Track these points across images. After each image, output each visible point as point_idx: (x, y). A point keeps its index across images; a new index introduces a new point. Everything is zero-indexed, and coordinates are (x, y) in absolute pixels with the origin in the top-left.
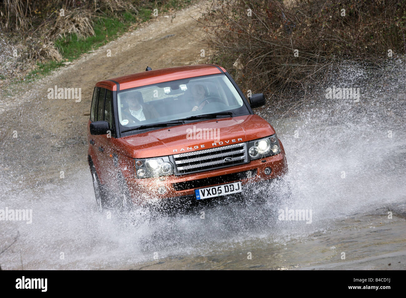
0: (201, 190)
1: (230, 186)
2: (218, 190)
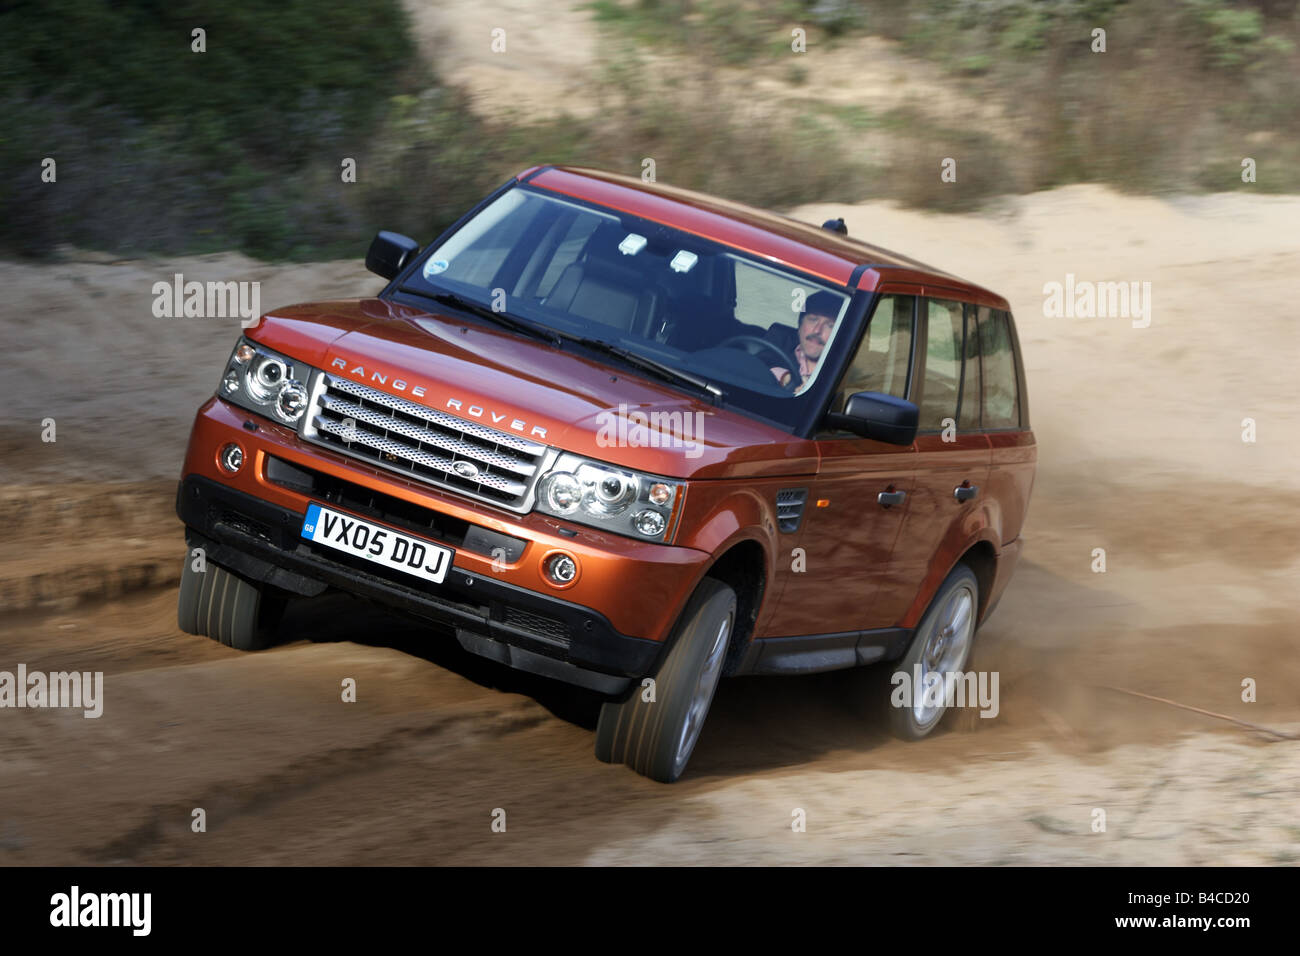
0: (327, 515)
1: (416, 546)
2: (374, 541)
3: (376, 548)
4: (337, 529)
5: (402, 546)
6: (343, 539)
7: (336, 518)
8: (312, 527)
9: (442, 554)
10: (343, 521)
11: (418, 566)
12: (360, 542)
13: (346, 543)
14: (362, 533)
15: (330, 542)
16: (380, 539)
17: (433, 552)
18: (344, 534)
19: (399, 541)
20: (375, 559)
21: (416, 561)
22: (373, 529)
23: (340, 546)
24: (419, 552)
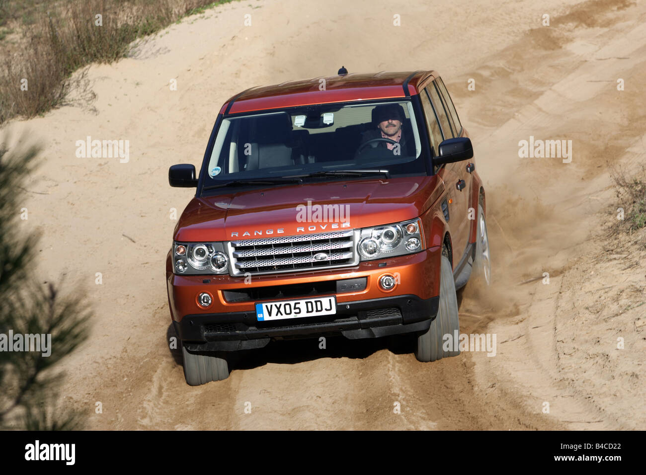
0: (267, 306)
1: (316, 302)
2: (295, 308)
3: (297, 311)
4: (275, 310)
5: (309, 305)
6: (279, 313)
7: (271, 306)
8: (261, 315)
10: (276, 305)
11: (321, 310)
12: (288, 311)
13: (282, 314)
14: (288, 307)
15: (274, 317)
16: (297, 306)
17: (325, 301)
18: (279, 311)
19: (307, 303)
20: (299, 316)
21: (319, 308)
22: (292, 303)
23: (280, 317)
24: (319, 304)
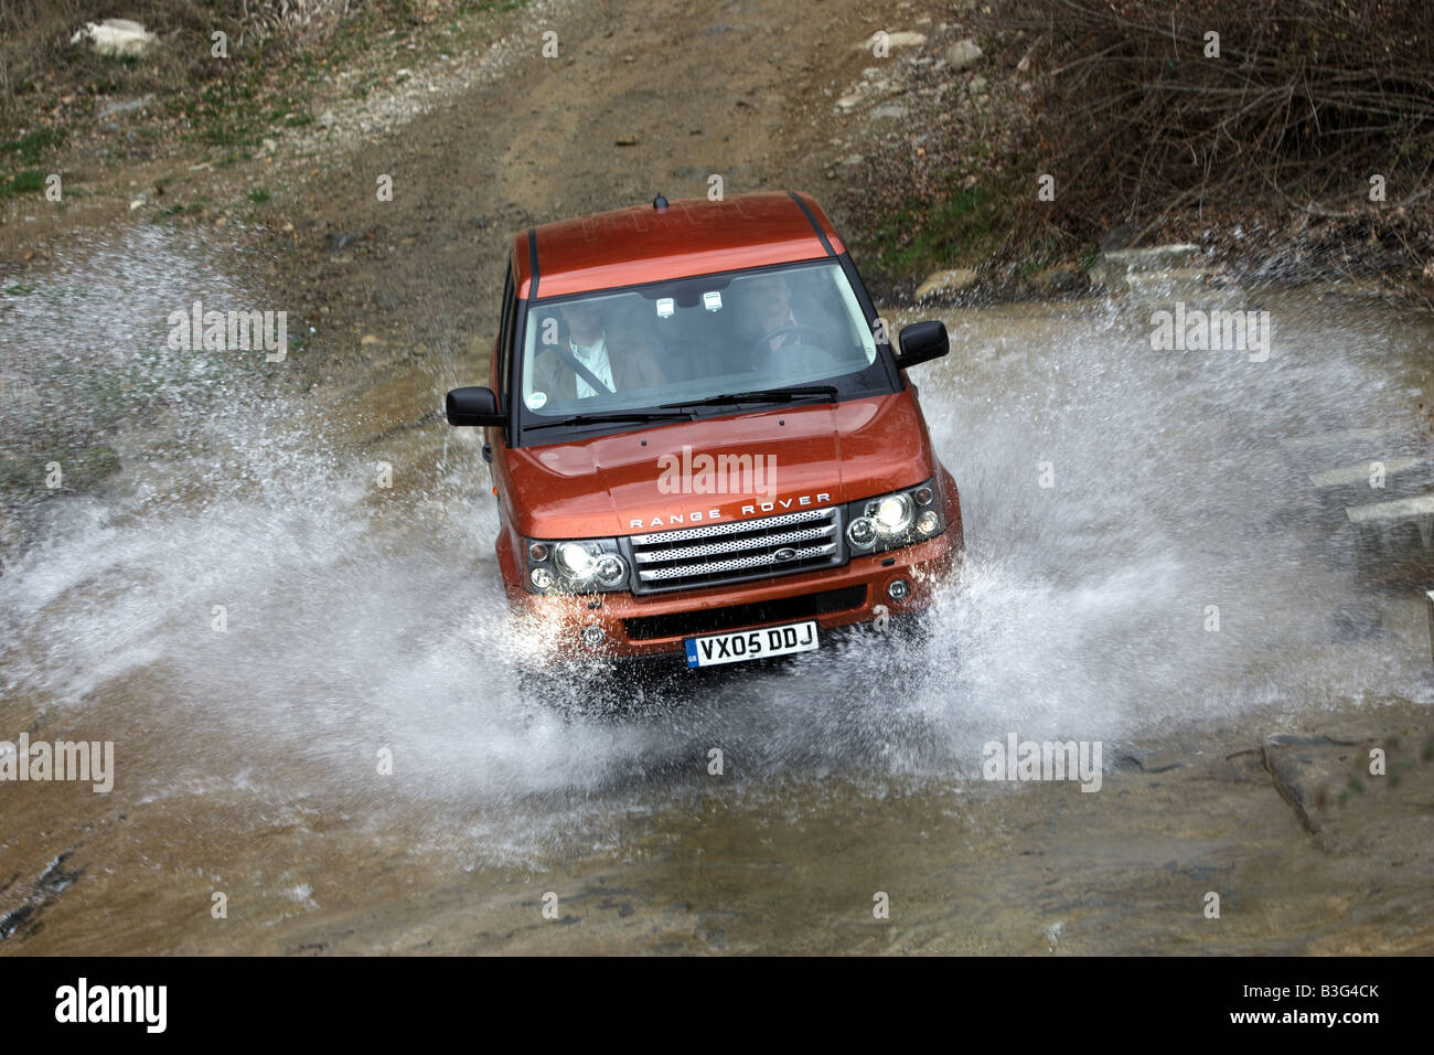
0: (703, 642)
1: (786, 631)
2: (751, 643)
3: (755, 648)
4: (716, 649)
5: (775, 636)
6: (724, 654)
7: (711, 642)
8: (694, 658)
9: (809, 627)
10: (719, 640)
11: (795, 644)
12: (739, 649)
13: (728, 655)
14: (738, 642)
15: (715, 660)
16: (755, 639)
17: (801, 629)
18: (724, 649)
19: (770, 634)
20: (757, 656)
21: (791, 641)
22: (746, 636)
23: (725, 660)
24: (790, 634)
